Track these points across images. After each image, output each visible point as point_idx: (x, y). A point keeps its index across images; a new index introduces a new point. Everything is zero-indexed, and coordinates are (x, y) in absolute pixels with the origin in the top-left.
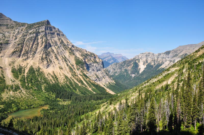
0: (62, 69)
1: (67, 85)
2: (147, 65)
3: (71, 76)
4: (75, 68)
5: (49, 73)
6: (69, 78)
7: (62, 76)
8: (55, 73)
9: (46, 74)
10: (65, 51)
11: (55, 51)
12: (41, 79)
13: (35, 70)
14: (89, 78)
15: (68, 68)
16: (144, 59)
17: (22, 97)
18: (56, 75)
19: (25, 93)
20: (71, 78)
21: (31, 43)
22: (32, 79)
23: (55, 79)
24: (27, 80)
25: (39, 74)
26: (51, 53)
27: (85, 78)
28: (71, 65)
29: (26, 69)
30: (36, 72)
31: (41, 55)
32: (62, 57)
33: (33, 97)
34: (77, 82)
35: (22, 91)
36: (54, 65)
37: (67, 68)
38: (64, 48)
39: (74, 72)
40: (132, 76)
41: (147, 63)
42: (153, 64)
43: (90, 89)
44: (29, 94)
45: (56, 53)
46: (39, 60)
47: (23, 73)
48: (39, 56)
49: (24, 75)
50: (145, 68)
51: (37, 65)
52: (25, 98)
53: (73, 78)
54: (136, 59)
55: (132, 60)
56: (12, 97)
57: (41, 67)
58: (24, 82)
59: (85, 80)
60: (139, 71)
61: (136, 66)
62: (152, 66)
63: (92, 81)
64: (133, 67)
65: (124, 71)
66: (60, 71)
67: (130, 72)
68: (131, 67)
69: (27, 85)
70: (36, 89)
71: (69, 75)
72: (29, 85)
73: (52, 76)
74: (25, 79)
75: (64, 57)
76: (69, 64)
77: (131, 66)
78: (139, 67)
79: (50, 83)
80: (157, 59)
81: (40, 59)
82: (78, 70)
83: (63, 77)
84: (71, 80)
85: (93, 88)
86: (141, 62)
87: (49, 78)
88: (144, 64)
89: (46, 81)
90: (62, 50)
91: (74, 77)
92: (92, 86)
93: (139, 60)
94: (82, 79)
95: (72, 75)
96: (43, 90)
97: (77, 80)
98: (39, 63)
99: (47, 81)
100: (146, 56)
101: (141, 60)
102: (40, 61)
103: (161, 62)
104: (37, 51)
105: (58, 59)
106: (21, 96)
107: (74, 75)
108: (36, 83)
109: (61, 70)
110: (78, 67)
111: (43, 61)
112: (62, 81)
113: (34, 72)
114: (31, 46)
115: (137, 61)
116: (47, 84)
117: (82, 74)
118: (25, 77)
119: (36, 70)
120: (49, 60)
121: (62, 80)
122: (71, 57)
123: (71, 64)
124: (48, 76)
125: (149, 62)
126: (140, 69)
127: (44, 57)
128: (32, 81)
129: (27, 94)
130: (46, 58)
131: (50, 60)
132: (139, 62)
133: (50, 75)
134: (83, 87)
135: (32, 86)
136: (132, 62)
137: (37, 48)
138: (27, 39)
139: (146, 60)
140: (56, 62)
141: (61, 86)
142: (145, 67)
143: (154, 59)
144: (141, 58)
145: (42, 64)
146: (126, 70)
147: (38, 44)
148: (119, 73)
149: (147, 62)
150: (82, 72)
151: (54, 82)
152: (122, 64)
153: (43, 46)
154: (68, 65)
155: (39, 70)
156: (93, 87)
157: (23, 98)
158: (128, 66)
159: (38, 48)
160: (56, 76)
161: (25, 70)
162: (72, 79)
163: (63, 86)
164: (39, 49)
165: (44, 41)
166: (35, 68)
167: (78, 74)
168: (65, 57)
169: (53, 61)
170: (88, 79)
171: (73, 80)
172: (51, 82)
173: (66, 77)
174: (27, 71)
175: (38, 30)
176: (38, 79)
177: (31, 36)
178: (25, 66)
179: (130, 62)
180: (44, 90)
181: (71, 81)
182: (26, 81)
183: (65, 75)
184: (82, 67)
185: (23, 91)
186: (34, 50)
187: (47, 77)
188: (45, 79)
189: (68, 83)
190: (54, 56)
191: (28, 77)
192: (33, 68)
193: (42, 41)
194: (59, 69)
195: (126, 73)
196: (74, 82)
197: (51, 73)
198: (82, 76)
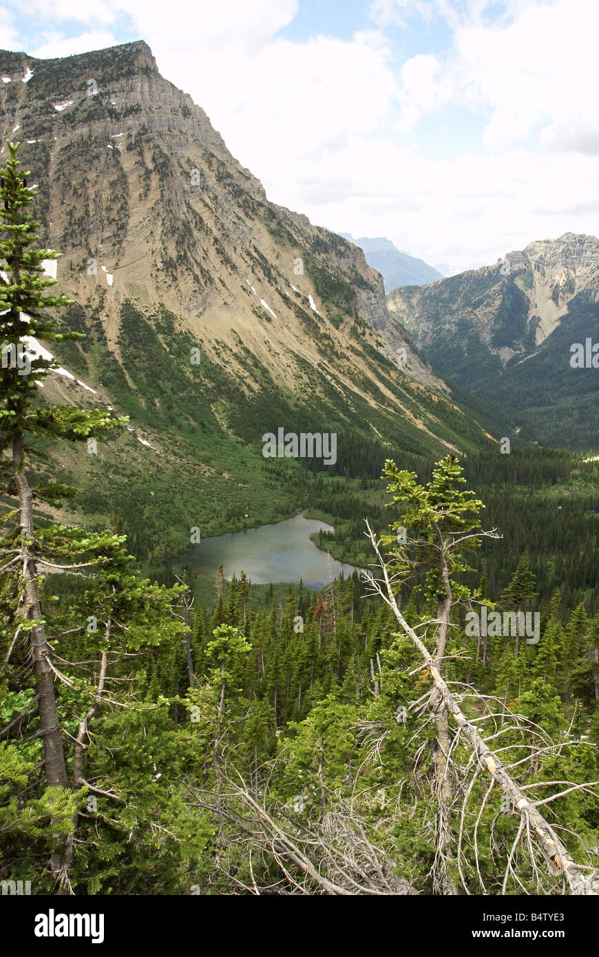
0: (269, 320)
1: (323, 406)
2: (570, 305)
3: (319, 357)
4: (321, 312)
5: (218, 343)
6: (316, 366)
7: (283, 359)
8: (242, 337)
9: (208, 345)
10: (249, 223)
11: (210, 223)
12: (196, 375)
13: (152, 323)
14: (394, 368)
15: (292, 314)
16: (556, 273)
17: (160, 470)
18: (252, 350)
20: (323, 369)
22: (156, 377)
23: (257, 372)
24: (136, 379)
25: (175, 345)
26: (195, 233)
27: (380, 371)
28: (298, 302)
29: (102, 316)
30: (160, 336)
31: (159, 245)
32: (247, 258)
33: (213, 470)
34: (356, 390)
36: (229, 300)
38: (240, 206)
39: (327, 337)
40: (498, 357)
41: (571, 291)
43: (419, 424)
44: (181, 452)
45: (216, 233)
46: (154, 273)
47: (99, 340)
48: (146, 248)
49: (109, 353)
50: (562, 319)
51: (154, 298)
52: (178, 474)
54: (516, 267)
55: (491, 277)
56: (115, 473)
57: (172, 308)
58: (124, 386)
59: (382, 380)
60: (533, 333)
61: (516, 304)
63: (413, 386)
64: (502, 307)
65: (454, 329)
66: (263, 332)
67: (486, 337)
68: (489, 309)
69: (143, 404)
70: (193, 423)
71: (314, 358)
72: (153, 404)
73: (237, 357)
74: (122, 377)
75: (255, 255)
76: (289, 293)
77: (488, 305)
78: (532, 313)
79: (244, 396)
81: (160, 265)
82: (337, 322)
83: (289, 362)
84: (329, 378)
85: (430, 421)
86: (537, 285)
87: (229, 370)
88: (555, 298)
89: (225, 388)
90: (235, 220)
91: (331, 361)
92: (422, 409)
93: (531, 275)
94: (370, 375)
95: (321, 352)
96: (224, 429)
97: (353, 380)
98: (157, 288)
99: (224, 384)
100: (567, 254)
101: (537, 275)
102: (162, 276)
104: (133, 221)
105: (234, 267)
107: (328, 350)
108: (181, 395)
109: (265, 323)
110: (335, 311)
111: (175, 279)
112: (292, 384)
113: (150, 337)
115: (519, 283)
116: (231, 399)
117: (360, 349)
118: (116, 362)
119: (158, 325)
120: (198, 272)
121: (287, 379)
122: (284, 255)
123: (298, 295)
124: (218, 355)
125: (580, 285)
126: (537, 320)
127: (173, 253)
128: (160, 383)
129: (175, 454)
130: (182, 258)
131: (202, 270)
132: (530, 285)
133: (228, 352)
134: (389, 413)
135: (172, 413)
136: (496, 287)
137: (126, 203)
138: (58, 148)
140: (234, 283)
141: (293, 408)
142: (564, 310)
144: (538, 268)
145: (173, 291)
146: (464, 326)
147: (124, 179)
149: (571, 286)
150: (354, 333)
151: (256, 387)
152: (441, 293)
153: (155, 195)
154: (286, 300)
156: (430, 416)
158: (476, 306)
159: (131, 202)
160: (254, 357)
161: (99, 325)
162: (329, 373)
163: (303, 408)
164: (138, 211)
165: (150, 166)
166: (147, 314)
167: (345, 345)
168: (262, 257)
169: (217, 280)
170: (393, 374)
171: (334, 377)
172: (244, 388)
173: (303, 363)
174: (112, 330)
175: (104, 102)
176: (180, 370)
177: (78, 131)
178: (95, 304)
179: (482, 282)
180: (232, 430)
181: (329, 383)
182: (131, 384)
183: (292, 352)
184: (348, 312)
186: (114, 215)
187: (217, 361)
188: (213, 371)
189: (322, 396)
190: (212, 252)
191: (129, 360)
192: (139, 316)
193: (142, 163)
194: (254, 319)
195: (465, 342)
196: (345, 388)
197: (230, 343)
198: (364, 357)
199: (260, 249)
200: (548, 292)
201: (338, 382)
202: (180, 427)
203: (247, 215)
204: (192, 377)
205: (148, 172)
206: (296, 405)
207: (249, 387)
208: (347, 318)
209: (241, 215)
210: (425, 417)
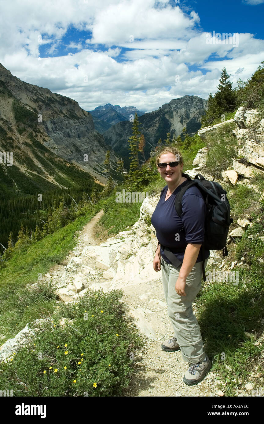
2: (188, 124)
4: (14, 127)
14: (49, 151)
16: (182, 111)
27: (39, 153)
28: (1, 123)
34: (16, 164)
41: (188, 118)
43: (51, 179)
50: (184, 130)
54: (166, 110)
55: (157, 115)
59: (38, 157)
61: (166, 125)
63: (57, 159)
64: (159, 127)
67: (152, 139)
68: (154, 128)
77: (154, 126)
78: (172, 128)
82: (21, 131)
85: (60, 177)
86: (175, 117)
88: (182, 122)
92: (57, 171)
93: (172, 113)
94: (31, 156)
100: (187, 104)
101: (174, 113)
110: (22, 125)
115: (167, 117)
117: (31, 143)
122: (3, 102)
123: (2, 119)
125: (192, 116)
126: (174, 131)
132: (172, 117)
134: (32, 174)
136: (157, 119)
139: (187, 112)
142: (185, 126)
143: (202, 110)
144: (175, 110)
149: (188, 116)
150: (31, 136)
156: (61, 174)
158: (149, 127)
167: (21, 143)
170: (46, 155)
179: (152, 117)
198: (31, 147)
200: (179, 119)
208: (29, 129)
210: (57, 175)
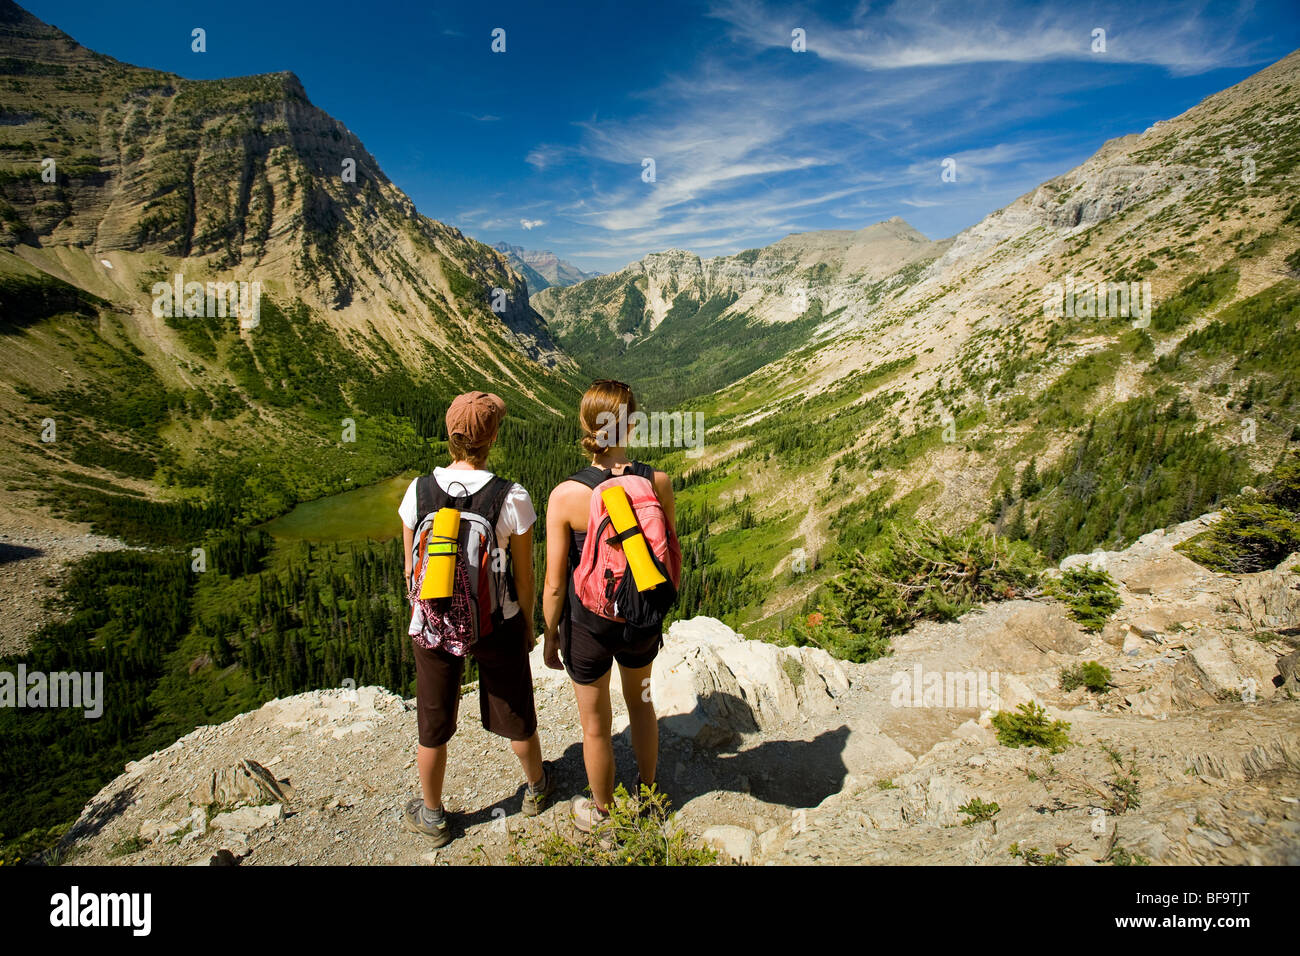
0: (404, 312)
2: (675, 301)
3: (447, 342)
4: (454, 307)
5: (352, 331)
6: (442, 350)
7: (413, 345)
8: (376, 327)
9: (341, 334)
10: (394, 232)
12: (327, 359)
13: (288, 315)
14: (515, 351)
15: (426, 307)
16: (665, 278)
17: (274, 443)
18: (385, 338)
19: (277, 423)
20: (449, 352)
21: (235, 185)
22: (286, 361)
23: (388, 357)
24: (264, 364)
25: (309, 334)
27: (501, 352)
28: (433, 297)
30: (295, 326)
31: (300, 247)
32: (388, 261)
33: (328, 441)
34: (477, 368)
35: (256, 413)
36: (367, 295)
37: (424, 308)
38: (386, 217)
39: (456, 326)
40: (622, 340)
41: (676, 291)
42: (696, 296)
43: (530, 395)
44: (299, 427)
45: (361, 240)
46: (293, 271)
47: (233, 329)
49: (242, 342)
50: (669, 312)
51: (292, 293)
52: (291, 446)
53: (458, 353)
54: (635, 274)
55: (618, 281)
56: (228, 448)
57: (311, 300)
58: (252, 370)
59: (502, 359)
60: (648, 322)
61: (636, 301)
62: (695, 306)
63: (528, 364)
64: (625, 303)
65: (590, 319)
66: (397, 322)
67: (613, 326)
68: (616, 305)
69: (270, 385)
70: (319, 401)
71: (441, 341)
72: (280, 385)
73: (369, 343)
74: (252, 361)
75: (396, 258)
76: (425, 290)
77: (615, 301)
78: (648, 307)
79: (372, 376)
80: (713, 279)
81: (300, 265)
82: (466, 314)
83: (419, 347)
84: (453, 359)
85: (541, 392)
86: (650, 286)
87: (360, 354)
88: (664, 296)
89: (353, 368)
90: (381, 229)
91: (458, 345)
92: (534, 382)
93: (647, 279)
94: (492, 356)
95: (449, 337)
96: (349, 404)
97: (476, 361)
98: (296, 285)
99: (355, 365)
100: (672, 264)
101: (651, 279)
102: (301, 273)
103: (725, 289)
104: (275, 226)
105: (376, 270)
106: (267, 438)
107: (457, 336)
108: (310, 376)
109: (399, 314)
110: (466, 305)
111: (314, 277)
112: (418, 365)
113: (285, 327)
114: (234, 199)
115: (638, 285)
116: (360, 378)
117: (485, 335)
118: (247, 349)
119: (293, 317)
120: (338, 273)
121: (415, 361)
122: (424, 259)
123: (433, 292)
124: (351, 341)
125: (682, 287)
126: (651, 313)
127: (313, 255)
128: (290, 366)
129: (294, 428)
130: (325, 261)
131: (342, 270)
132: (646, 287)
133: (362, 339)
134: (505, 387)
135: (298, 393)
136: (621, 288)
137: (270, 211)
138: (201, 160)
139: (673, 280)
140: (374, 282)
141: (419, 386)
142: (670, 306)
143: (700, 278)
144: (651, 274)
145: (312, 288)
146: (598, 317)
147: (269, 190)
148: (571, 329)
149: (675, 288)
150: (481, 323)
151: (384, 368)
152: (581, 292)
153: (298, 205)
154: (422, 296)
155: (306, 320)
156: (541, 388)
157: (283, 445)
158: (606, 302)
159: (275, 209)
160: (386, 343)
162: (454, 356)
163: (427, 385)
164: (282, 219)
165: (295, 179)
166: (283, 307)
167: (472, 332)
168: (403, 261)
169: (357, 278)
170: (512, 354)
171: (458, 358)
172: (374, 370)
173: (431, 347)
176: (312, 356)
179: (612, 284)
180: (356, 406)
181: (453, 363)
182: (260, 368)
183: (422, 338)
184: (478, 306)
185: (261, 416)
186: (257, 220)
187: (350, 346)
188: (345, 356)
189: (445, 374)
190: (354, 255)
191: (262, 348)
192: (275, 309)
193: (286, 178)
194: (390, 312)
195: (598, 330)
196: (467, 367)
197: (365, 331)
198: (488, 342)
199: (401, 254)
200: (659, 292)
201: (461, 363)
202: (305, 404)
203: (393, 225)
204: (322, 361)
205: (293, 185)
206: (421, 382)
207: (377, 368)
208: (476, 311)
209: (388, 225)
210: (536, 388)
